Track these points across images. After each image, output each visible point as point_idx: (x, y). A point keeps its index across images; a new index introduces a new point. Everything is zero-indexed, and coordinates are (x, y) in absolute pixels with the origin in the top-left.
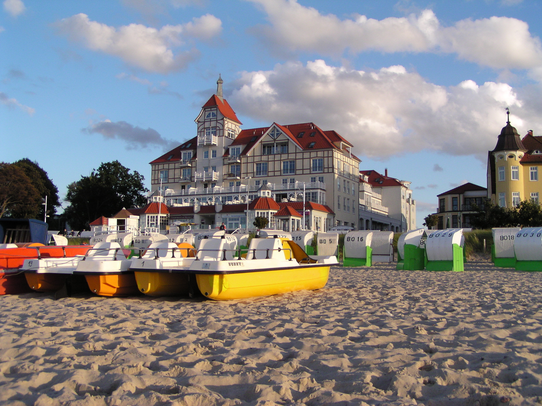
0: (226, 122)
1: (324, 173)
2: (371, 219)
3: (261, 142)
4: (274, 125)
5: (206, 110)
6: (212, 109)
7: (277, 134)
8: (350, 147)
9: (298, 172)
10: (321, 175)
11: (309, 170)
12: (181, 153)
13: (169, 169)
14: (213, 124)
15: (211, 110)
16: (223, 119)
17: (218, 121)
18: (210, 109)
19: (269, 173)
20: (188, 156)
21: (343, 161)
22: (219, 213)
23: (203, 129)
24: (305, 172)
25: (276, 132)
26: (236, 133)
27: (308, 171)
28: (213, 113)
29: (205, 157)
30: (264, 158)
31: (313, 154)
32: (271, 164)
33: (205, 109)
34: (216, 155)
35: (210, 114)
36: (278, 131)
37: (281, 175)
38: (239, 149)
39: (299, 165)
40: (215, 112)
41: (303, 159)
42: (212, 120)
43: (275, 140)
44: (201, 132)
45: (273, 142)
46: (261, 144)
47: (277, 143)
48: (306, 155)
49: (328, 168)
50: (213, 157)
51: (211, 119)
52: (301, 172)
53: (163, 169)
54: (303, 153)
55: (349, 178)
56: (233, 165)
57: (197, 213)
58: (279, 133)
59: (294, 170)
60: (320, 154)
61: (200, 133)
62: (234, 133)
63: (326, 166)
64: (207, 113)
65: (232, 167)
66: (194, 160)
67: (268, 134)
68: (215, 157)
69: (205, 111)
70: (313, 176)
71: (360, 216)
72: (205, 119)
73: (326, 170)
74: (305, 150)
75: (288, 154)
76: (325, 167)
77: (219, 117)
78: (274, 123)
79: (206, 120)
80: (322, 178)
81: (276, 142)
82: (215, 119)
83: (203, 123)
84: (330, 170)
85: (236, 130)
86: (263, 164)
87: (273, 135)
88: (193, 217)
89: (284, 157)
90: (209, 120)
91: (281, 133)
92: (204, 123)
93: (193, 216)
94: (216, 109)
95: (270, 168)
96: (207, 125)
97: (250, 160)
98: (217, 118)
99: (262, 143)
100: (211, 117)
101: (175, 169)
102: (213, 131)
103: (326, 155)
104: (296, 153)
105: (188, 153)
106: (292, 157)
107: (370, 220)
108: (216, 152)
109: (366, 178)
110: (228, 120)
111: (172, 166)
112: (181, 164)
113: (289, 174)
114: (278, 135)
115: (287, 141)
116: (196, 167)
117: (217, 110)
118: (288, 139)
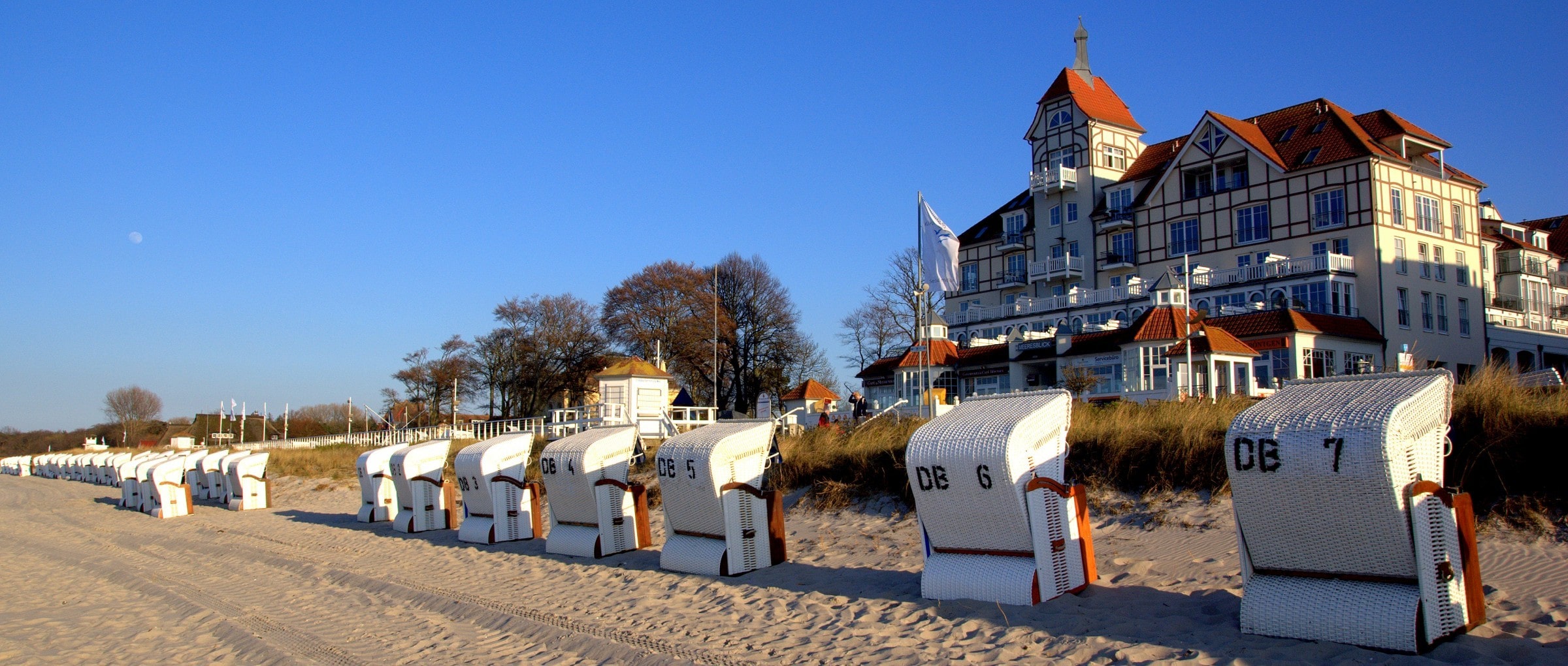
0: (1095, 131)
1: (1348, 227)
2: (1540, 348)
3: (1179, 166)
4: (1208, 118)
5: (1049, 108)
6: (1061, 103)
7: (1218, 141)
8: (1442, 149)
9: (1276, 234)
10: (1338, 235)
11: (1307, 224)
12: (1001, 219)
13: (978, 260)
14: (1067, 139)
15: (1059, 107)
16: (1086, 124)
17: (1077, 131)
18: (1055, 105)
19: (1203, 243)
20: (1017, 223)
21: (1413, 190)
22: (1063, 355)
23: (1045, 155)
24: (1296, 230)
25: (1214, 136)
26: (1128, 154)
27: (1304, 229)
28: (1064, 114)
29: (1053, 223)
30: (1191, 207)
31: (1316, 180)
32: (1206, 221)
33: (1045, 107)
34: (1075, 213)
35: (1057, 117)
36: (1218, 132)
37: (1233, 248)
38: (1129, 190)
39: (1278, 214)
40: (1067, 109)
41: (1288, 196)
42: (1062, 130)
43: (1212, 157)
44: (1040, 162)
45: (1209, 162)
46: (1180, 172)
47: (1219, 165)
48: (1297, 185)
49: (1359, 212)
50: (1070, 220)
51: (1059, 128)
52: (1284, 232)
53: (968, 261)
54: (1287, 179)
55: (1439, 236)
56: (1116, 233)
57: (1016, 360)
58: (1221, 138)
59: (1265, 228)
60: (1335, 176)
61: (1038, 165)
62: (1123, 157)
63: (1353, 207)
64: (1051, 116)
65: (1114, 238)
66: (1029, 233)
67: (1193, 143)
68: (1075, 218)
69: (1047, 111)
70: (1318, 239)
71: (1491, 342)
72: (1047, 132)
73: (1353, 220)
74: (1291, 171)
75: (1248, 187)
76: (1350, 211)
77: (1078, 122)
78: (1207, 112)
79: (1049, 134)
80: (1345, 242)
81: (1215, 161)
82: (1069, 127)
83: (1043, 141)
84: (1365, 218)
85: (1129, 146)
86: (1188, 223)
87: (1206, 144)
88: (1006, 370)
89: (1239, 196)
90: (1057, 131)
91: (1228, 136)
92: (1046, 141)
93: (1008, 368)
94: (1068, 101)
95: (1207, 231)
96: (1053, 143)
97: (1157, 215)
98: (1072, 124)
99: (1182, 169)
100: (1061, 124)
101: (990, 258)
102: (1065, 156)
103: (1351, 175)
104: (1268, 183)
105: (1017, 217)
106: (1259, 193)
107: (1536, 354)
108: (1075, 206)
109: (1541, 237)
110: (1098, 125)
111: (984, 252)
112: (1003, 244)
113: (1254, 240)
114: (1220, 142)
115: (1243, 154)
116: (1033, 248)
117: (1071, 104)
118: (1246, 150)
